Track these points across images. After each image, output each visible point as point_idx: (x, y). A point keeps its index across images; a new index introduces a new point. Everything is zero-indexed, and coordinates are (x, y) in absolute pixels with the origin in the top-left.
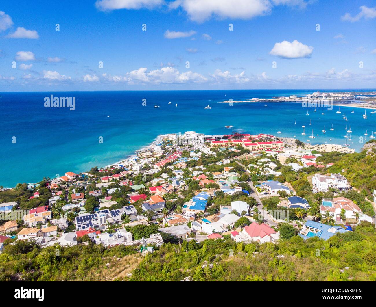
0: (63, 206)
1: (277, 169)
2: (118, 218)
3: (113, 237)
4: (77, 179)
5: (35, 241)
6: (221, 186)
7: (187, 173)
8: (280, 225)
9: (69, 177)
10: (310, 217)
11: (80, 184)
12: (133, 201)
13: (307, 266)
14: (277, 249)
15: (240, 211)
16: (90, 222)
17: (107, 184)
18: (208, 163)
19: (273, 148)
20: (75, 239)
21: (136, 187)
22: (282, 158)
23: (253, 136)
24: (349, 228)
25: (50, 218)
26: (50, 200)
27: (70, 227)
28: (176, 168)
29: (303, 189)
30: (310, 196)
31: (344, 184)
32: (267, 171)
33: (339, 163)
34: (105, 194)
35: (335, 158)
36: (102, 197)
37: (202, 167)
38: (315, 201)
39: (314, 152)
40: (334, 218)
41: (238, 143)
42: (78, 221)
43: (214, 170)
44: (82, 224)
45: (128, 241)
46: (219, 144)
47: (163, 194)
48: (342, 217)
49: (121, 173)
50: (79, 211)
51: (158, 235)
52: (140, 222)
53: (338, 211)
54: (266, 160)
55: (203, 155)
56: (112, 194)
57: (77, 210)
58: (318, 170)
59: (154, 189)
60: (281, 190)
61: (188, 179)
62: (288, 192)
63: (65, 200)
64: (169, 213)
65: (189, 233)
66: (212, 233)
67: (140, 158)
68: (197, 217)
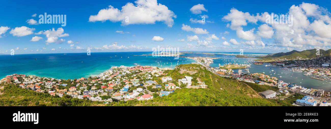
0: (80, 87)
1: (151, 77)
2: (97, 93)
3: (95, 98)
4: (85, 80)
5: (71, 96)
6: (133, 83)
7: (121, 80)
8: (153, 94)
9: (82, 79)
10: (162, 90)
11: (86, 81)
12: (103, 88)
13: (162, 104)
14: (152, 101)
15: (140, 91)
16: (88, 93)
17: (94, 82)
18: (129, 76)
19: (150, 70)
20: (83, 97)
21: (103, 84)
22: (153, 73)
23: (143, 67)
24: (173, 91)
25: (76, 90)
26: (76, 85)
27: (82, 94)
28: (117, 78)
29: (160, 82)
30: (162, 84)
31: (171, 79)
32: (148, 78)
33: (169, 73)
34: (93, 85)
35: (168, 72)
36: (92, 86)
37: (126, 78)
38: (163, 85)
39: (162, 70)
40: (169, 89)
41: (138, 69)
42: (84, 92)
43: (130, 78)
44: (85, 93)
45: (100, 100)
46: (132, 69)
47: (113, 86)
48: (171, 88)
49: (99, 79)
50: (85, 89)
51: (111, 99)
52: (105, 95)
53: (170, 87)
54: (148, 74)
55: (127, 73)
56: (96, 85)
57: (84, 89)
58: (163, 76)
59: (110, 85)
60: (153, 83)
61: (121, 82)
62: (155, 84)
63: (81, 86)
64: (115, 92)
65: (122, 99)
66: (130, 98)
67: (105, 74)
68: (125, 94)
